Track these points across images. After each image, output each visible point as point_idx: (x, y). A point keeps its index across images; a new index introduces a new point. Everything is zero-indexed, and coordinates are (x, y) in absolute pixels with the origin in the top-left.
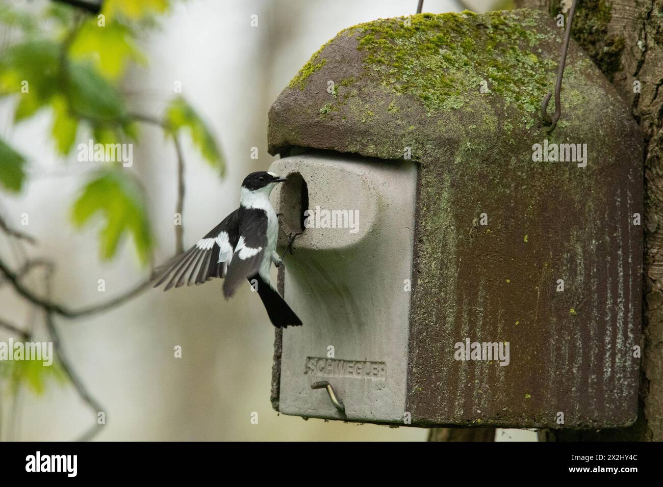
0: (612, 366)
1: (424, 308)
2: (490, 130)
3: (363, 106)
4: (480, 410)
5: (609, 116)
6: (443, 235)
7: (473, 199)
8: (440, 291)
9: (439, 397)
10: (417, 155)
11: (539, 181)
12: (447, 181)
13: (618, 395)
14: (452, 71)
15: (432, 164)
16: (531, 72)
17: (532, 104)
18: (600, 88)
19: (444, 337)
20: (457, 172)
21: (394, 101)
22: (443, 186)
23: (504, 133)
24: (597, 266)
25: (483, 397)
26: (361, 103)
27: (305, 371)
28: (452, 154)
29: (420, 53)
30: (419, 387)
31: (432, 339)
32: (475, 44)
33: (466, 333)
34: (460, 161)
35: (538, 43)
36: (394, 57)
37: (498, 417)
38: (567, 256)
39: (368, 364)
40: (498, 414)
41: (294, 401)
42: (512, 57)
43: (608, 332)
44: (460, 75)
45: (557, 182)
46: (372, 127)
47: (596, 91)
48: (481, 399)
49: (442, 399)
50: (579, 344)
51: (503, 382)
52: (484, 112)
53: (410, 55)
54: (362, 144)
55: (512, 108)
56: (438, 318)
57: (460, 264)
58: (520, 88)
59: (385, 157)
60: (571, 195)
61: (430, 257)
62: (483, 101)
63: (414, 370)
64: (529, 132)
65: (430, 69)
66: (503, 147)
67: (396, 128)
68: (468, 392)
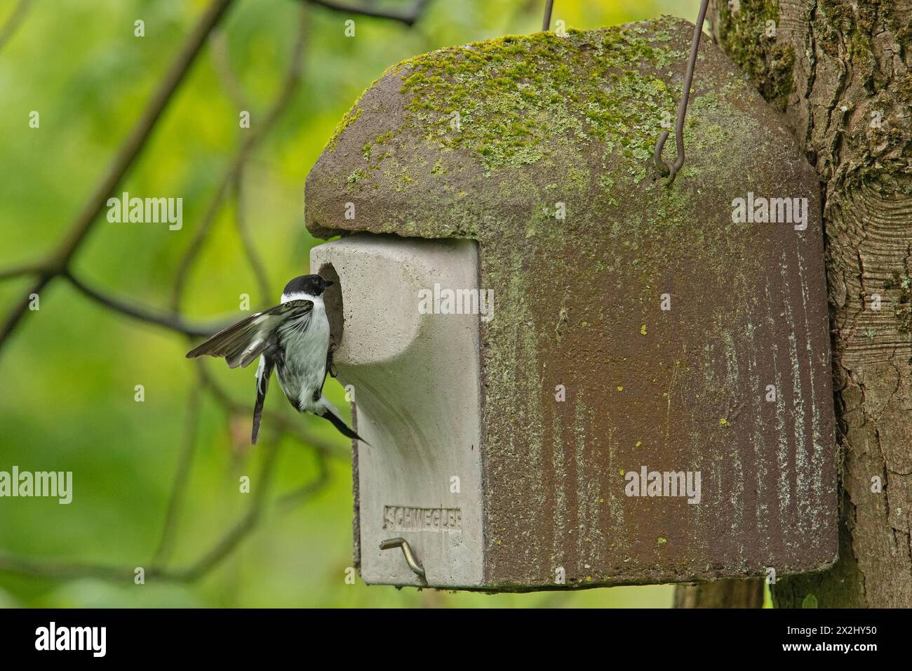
0: (791, 491)
1: (496, 434)
2: (577, 189)
3: (400, 170)
4: (589, 564)
5: (762, 156)
6: (515, 334)
7: (557, 283)
8: (518, 409)
9: (527, 552)
10: (472, 231)
11: (658, 250)
12: (517, 261)
13: (803, 529)
14: (534, 112)
15: (494, 240)
16: (652, 104)
17: (646, 148)
18: (753, 119)
19: (528, 471)
20: (531, 249)
21: (440, 160)
22: (512, 269)
23: (599, 191)
24: (757, 359)
25: (593, 548)
26: (397, 166)
27: (383, 525)
28: (522, 225)
29: (488, 92)
30: (497, 540)
31: (511, 475)
32: (573, 73)
33: (561, 463)
34: (534, 234)
35: (669, 63)
36: (448, 99)
37: (616, 571)
38: (710, 348)
39: (444, 511)
40: (618, 568)
41: (375, 566)
42: (626, 86)
43: (781, 446)
44: (543, 116)
45: (686, 250)
46: (409, 198)
47: (747, 123)
48: (590, 550)
49: (531, 553)
50: (738, 465)
51: (622, 525)
52: (570, 165)
53: (473, 95)
54: (400, 221)
55: (615, 155)
56: (516, 444)
57: (544, 371)
58: (631, 127)
59: (429, 235)
60: (709, 266)
61: (499, 365)
62: (571, 150)
63: (490, 518)
64: (638, 186)
65: (499, 112)
66: (599, 210)
67: (440, 196)
68: (569, 542)
